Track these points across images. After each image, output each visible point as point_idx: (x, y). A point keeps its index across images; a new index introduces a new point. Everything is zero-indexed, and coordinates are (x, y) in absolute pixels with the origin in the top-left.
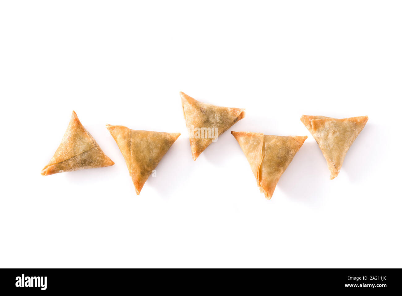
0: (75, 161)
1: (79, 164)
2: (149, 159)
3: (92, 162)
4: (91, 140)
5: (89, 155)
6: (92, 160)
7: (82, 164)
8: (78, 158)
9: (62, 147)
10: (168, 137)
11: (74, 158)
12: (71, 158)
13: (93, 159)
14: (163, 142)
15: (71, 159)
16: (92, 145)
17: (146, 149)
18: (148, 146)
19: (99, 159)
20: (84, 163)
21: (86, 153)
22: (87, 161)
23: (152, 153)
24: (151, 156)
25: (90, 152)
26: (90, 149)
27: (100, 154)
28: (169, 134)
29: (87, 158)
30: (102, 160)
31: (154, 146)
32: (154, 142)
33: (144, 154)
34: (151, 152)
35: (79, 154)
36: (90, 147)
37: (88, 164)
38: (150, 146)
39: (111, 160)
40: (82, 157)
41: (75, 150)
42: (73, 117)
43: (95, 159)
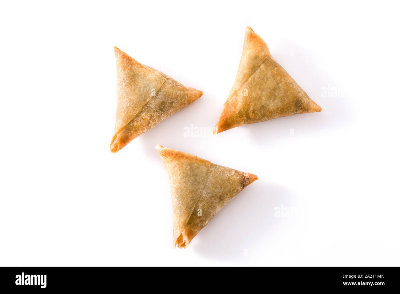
0: (150, 110)
1: (157, 111)
2: (263, 104)
3: (173, 102)
4: (157, 73)
5: (165, 93)
6: (172, 99)
7: (161, 110)
8: (153, 105)
9: (124, 101)
10: (305, 100)
11: (146, 107)
12: (142, 108)
13: (173, 97)
14: (295, 100)
15: (144, 109)
16: (162, 80)
17: (269, 90)
18: (275, 89)
19: (180, 94)
20: (164, 107)
21: (160, 93)
22: (166, 103)
23: (271, 101)
24: (268, 103)
25: (164, 90)
26: (162, 85)
27: (178, 87)
28: (309, 98)
29: (164, 98)
30: (184, 93)
31: (281, 96)
32: (285, 91)
33: (261, 94)
34: (273, 99)
35: (150, 98)
36: (161, 83)
37: (170, 107)
38: (277, 92)
39: (196, 90)
40: (157, 100)
41: (143, 96)
42: (118, 54)
43: (175, 96)
